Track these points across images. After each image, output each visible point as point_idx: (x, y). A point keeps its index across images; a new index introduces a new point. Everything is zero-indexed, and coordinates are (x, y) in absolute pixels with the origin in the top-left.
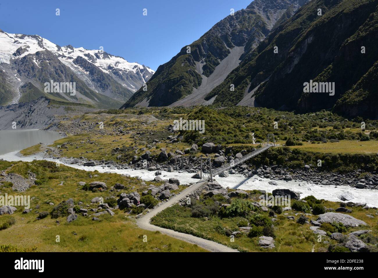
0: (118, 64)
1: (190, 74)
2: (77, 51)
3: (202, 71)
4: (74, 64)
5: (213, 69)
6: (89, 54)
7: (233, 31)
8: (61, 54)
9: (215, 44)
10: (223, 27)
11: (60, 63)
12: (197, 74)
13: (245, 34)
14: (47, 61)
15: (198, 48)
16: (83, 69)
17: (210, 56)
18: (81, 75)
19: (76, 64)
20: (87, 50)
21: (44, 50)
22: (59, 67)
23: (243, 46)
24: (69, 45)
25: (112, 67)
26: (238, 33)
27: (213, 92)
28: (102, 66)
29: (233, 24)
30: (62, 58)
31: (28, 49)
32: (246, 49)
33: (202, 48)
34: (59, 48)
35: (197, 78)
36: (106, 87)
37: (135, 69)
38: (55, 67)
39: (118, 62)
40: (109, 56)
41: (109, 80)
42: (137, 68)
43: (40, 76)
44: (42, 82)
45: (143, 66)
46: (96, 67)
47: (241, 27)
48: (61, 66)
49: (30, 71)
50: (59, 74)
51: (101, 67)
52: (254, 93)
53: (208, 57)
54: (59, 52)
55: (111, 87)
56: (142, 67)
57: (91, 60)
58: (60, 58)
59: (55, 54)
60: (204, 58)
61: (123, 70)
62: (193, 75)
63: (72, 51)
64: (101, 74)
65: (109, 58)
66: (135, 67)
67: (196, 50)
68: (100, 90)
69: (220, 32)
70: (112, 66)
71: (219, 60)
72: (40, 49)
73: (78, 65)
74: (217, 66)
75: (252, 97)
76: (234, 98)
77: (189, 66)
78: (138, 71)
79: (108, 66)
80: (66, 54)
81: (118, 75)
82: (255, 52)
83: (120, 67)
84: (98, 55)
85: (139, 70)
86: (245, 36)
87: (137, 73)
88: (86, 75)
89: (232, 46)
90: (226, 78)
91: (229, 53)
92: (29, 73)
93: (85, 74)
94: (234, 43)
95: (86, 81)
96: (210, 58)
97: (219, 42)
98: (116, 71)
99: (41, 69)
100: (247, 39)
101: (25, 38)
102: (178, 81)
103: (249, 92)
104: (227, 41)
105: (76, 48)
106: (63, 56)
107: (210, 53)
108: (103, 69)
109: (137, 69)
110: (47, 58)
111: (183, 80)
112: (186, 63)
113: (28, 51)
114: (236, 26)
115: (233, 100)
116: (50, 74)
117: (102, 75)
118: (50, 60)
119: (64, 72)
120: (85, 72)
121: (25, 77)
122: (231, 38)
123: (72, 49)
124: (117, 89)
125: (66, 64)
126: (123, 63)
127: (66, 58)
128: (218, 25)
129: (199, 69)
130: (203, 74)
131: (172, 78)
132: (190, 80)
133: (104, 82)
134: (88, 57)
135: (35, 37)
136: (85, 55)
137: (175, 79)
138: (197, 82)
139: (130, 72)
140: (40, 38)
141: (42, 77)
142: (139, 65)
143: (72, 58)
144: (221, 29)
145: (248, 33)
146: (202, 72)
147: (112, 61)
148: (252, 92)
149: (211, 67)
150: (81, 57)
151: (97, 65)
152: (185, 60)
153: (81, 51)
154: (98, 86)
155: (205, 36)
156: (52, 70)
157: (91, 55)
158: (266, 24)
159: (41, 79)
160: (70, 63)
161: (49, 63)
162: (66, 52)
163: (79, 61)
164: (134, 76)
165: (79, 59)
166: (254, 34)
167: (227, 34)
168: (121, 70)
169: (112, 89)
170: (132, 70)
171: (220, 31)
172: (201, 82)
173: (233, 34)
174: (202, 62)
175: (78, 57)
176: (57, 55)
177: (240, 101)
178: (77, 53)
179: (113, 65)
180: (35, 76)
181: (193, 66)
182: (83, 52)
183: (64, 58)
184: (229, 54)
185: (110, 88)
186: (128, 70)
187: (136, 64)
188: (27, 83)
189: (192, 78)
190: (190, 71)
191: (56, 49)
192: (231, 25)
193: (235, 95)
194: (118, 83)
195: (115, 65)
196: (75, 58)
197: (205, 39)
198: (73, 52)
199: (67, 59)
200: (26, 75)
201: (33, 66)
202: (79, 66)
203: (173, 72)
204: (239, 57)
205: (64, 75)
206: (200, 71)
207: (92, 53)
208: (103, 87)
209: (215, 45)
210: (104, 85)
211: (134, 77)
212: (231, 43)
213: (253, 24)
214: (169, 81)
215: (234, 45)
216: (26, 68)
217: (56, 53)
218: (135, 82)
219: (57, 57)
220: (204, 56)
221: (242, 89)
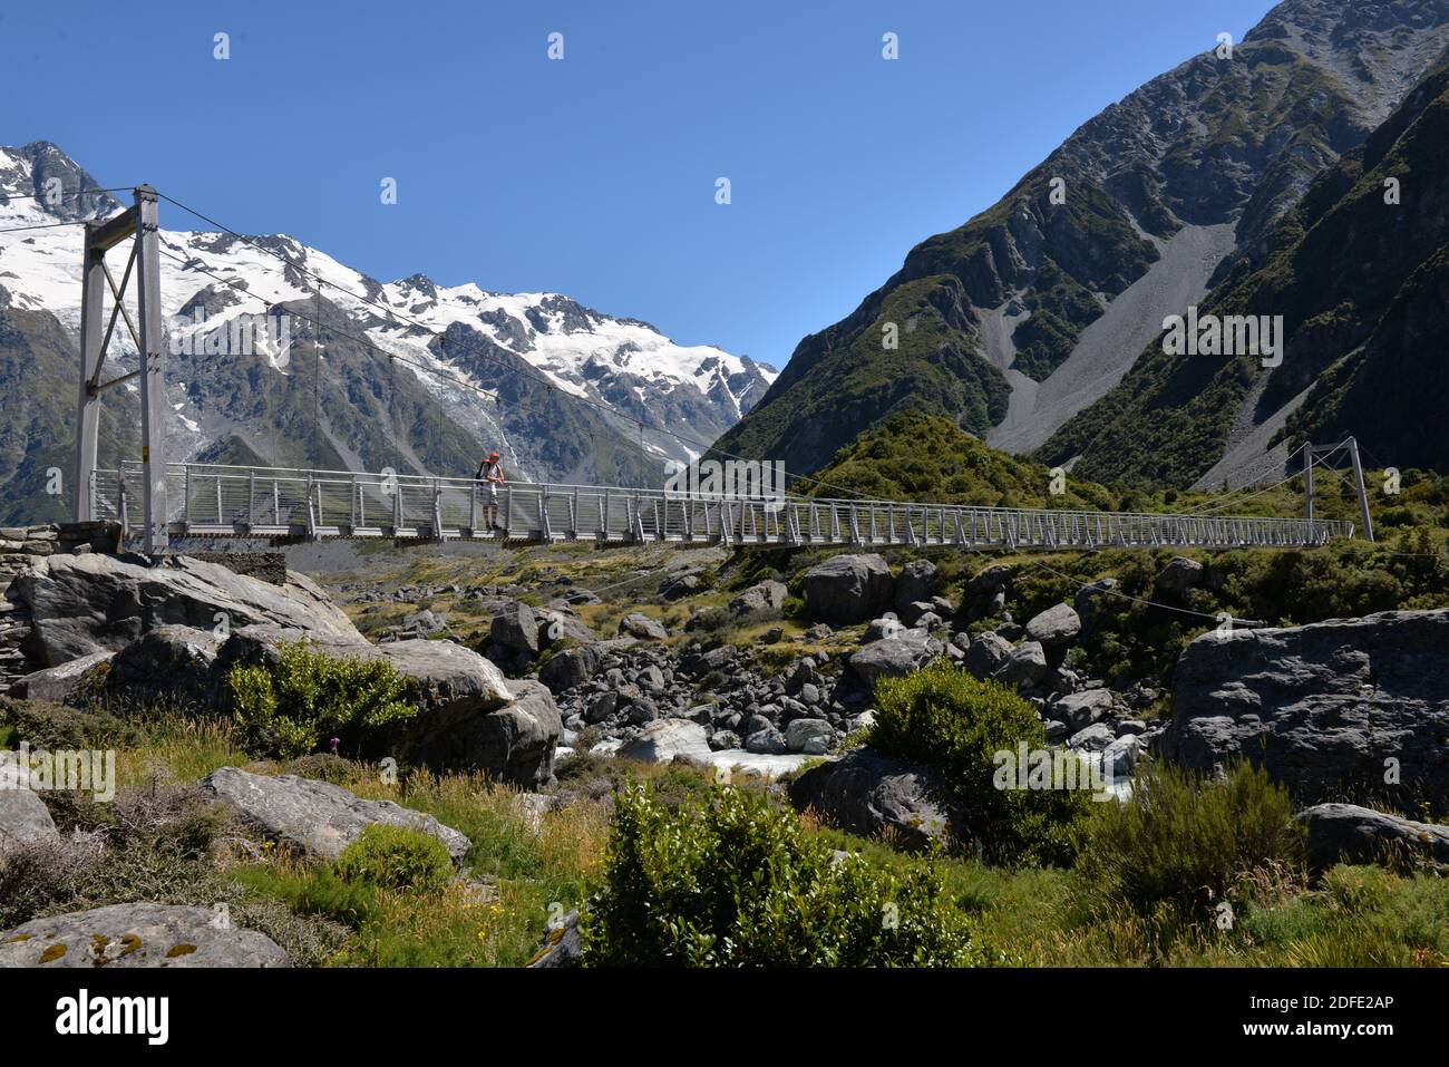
0: (627, 353)
1: (949, 365)
2: (449, 302)
3: (1009, 352)
4: (432, 357)
5: (1067, 341)
6: (501, 310)
7: (1174, 155)
8: (381, 314)
9: (1078, 217)
10: (1122, 135)
11: (370, 353)
12: (983, 368)
13: (1234, 161)
14: (317, 345)
15: (991, 241)
16: (471, 378)
17: (1054, 279)
18: (459, 404)
19: (441, 359)
20: (492, 294)
21: (308, 295)
22: (368, 367)
23: (1226, 220)
24: (417, 277)
25: (603, 367)
26: (1198, 162)
27: (1059, 443)
28: (555, 363)
29: (1173, 118)
30: (384, 330)
31: (238, 293)
32: (1241, 233)
33: (1012, 241)
34: (374, 288)
35: (985, 384)
36: (569, 457)
37: (708, 375)
38: (347, 371)
39: (631, 347)
40: (591, 320)
41: (587, 424)
42: (713, 372)
43: (282, 410)
44: (287, 435)
45: (745, 361)
46: (530, 367)
47: (1216, 131)
48: (374, 363)
49: (239, 389)
50: (362, 400)
51: (552, 368)
52: (1283, 424)
53: (1043, 282)
54: (372, 309)
55: (592, 456)
56: (736, 367)
57: (510, 341)
58: (374, 334)
59: (356, 315)
60: (1025, 291)
61: (651, 379)
62: (961, 373)
63: (428, 299)
64: (547, 399)
65: (589, 327)
66: (708, 364)
67: (981, 254)
68: (543, 473)
69: (1102, 162)
70: (599, 363)
71: (1100, 297)
72: (291, 294)
73: (451, 361)
74: (1088, 323)
75: (1271, 446)
76: (1170, 460)
77: (943, 330)
78: (720, 382)
79: (581, 363)
80: (403, 315)
81: (628, 403)
82: (1288, 228)
83: (638, 365)
84: (542, 314)
85: (724, 380)
86: (1240, 171)
87: (716, 394)
88: (485, 405)
89: (1170, 222)
90: (1132, 372)
91: (1153, 256)
92: (234, 398)
93: (477, 400)
94: (1177, 209)
95: (482, 430)
96: (1055, 288)
97: (1098, 211)
98: (620, 386)
99: (289, 378)
100: (1247, 186)
101: (231, 250)
102: (886, 403)
103: (1259, 419)
104: (1139, 202)
105: (446, 286)
106: (390, 323)
107: (1054, 265)
108: (559, 376)
109: (715, 377)
110: (315, 333)
111: (913, 395)
112: (930, 314)
113: (237, 302)
114: (1187, 126)
115: (1165, 468)
116: (326, 400)
117: (555, 405)
118: (328, 338)
119: (387, 393)
120: (481, 395)
121: (218, 413)
122: (1164, 185)
123: (428, 290)
124: (618, 469)
125: (402, 358)
126: (653, 348)
127: (401, 331)
128: (1093, 129)
129: (997, 341)
130: (1016, 365)
131: (855, 391)
132: (950, 395)
133: (559, 436)
134: (497, 326)
135: (270, 243)
136: (486, 317)
137: (872, 391)
138: (984, 407)
139: (684, 389)
140: (293, 249)
141: (290, 414)
142: (722, 356)
143: (428, 331)
144: (1110, 149)
145: (1255, 155)
146: (1010, 360)
147: (601, 340)
148: (1277, 421)
149: (1059, 329)
150: (467, 328)
151: (534, 358)
152: (922, 304)
153: (466, 300)
154: (536, 455)
155: (1027, 187)
156: (337, 382)
157: (512, 318)
158: (1351, 103)
159: (286, 423)
160: (415, 352)
161: (326, 354)
162: (401, 305)
163: (455, 342)
164: (700, 405)
165: (458, 334)
166: (1285, 156)
167: (1141, 168)
168: (640, 382)
169: (594, 465)
170: (693, 379)
171: (1107, 157)
172: (1006, 405)
173: (1171, 167)
174: (1012, 312)
175: (455, 325)
176: (361, 318)
177: (1204, 470)
178: (451, 308)
179: (606, 360)
180: (259, 409)
181: (965, 328)
182: (476, 303)
183: (391, 330)
184: (1153, 266)
185: (586, 462)
186: (675, 378)
187: (711, 353)
188: (226, 439)
189: (958, 385)
190: (947, 352)
191: (363, 291)
192: (1161, 127)
193: (1174, 445)
194: (623, 441)
195: (617, 360)
196: (439, 329)
197: (1027, 198)
198: (433, 304)
199: (405, 336)
200: (224, 407)
201: (257, 366)
202: (455, 364)
203: (865, 363)
204: (1209, 275)
205: (388, 403)
206: (999, 354)
207: (515, 306)
208: (556, 460)
209: (1075, 223)
210: (563, 451)
211: (699, 412)
212: (1160, 212)
213: (1280, 108)
214: (840, 403)
215: (1180, 222)
216: (227, 374)
217: (360, 312)
218: (702, 433)
219: (361, 327)
220: (1021, 279)
221: (1213, 411)
